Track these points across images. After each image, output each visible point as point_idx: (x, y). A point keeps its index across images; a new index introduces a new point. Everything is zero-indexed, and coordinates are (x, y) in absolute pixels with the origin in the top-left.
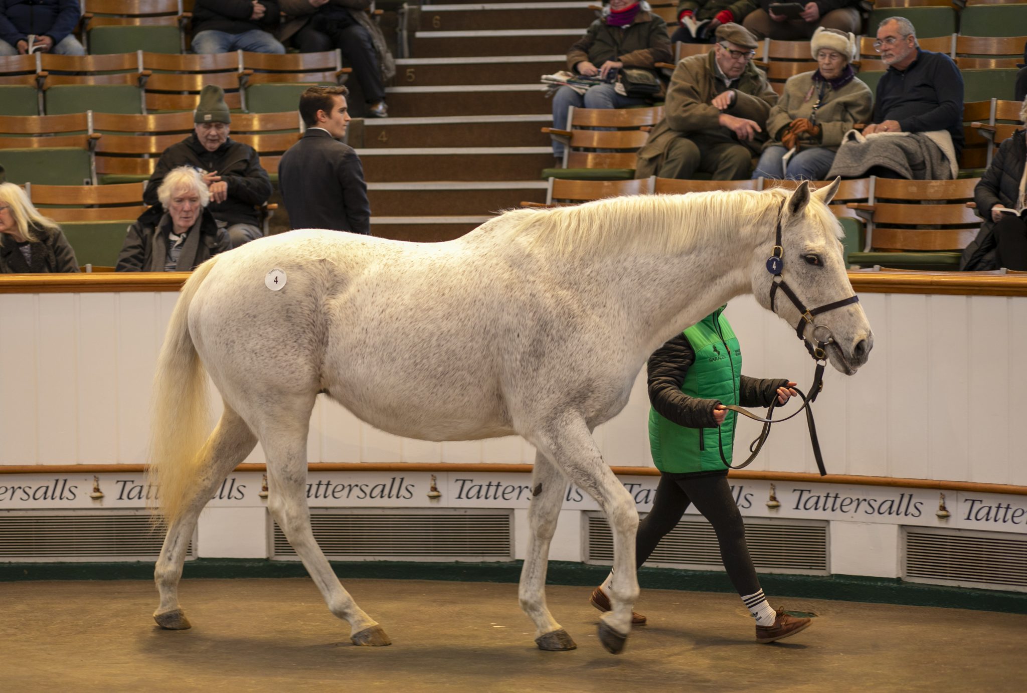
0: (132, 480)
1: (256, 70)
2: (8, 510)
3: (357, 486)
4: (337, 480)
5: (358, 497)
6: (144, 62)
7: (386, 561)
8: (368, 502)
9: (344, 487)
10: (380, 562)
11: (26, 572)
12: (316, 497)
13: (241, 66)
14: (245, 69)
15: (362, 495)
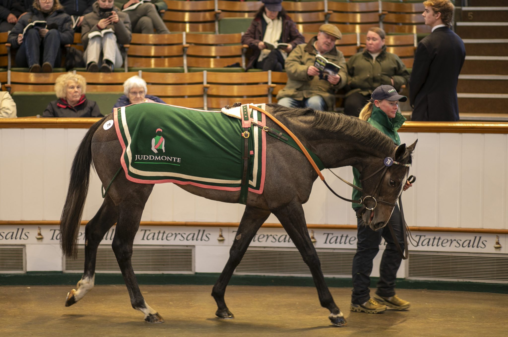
0: (332, 233)
1: (390, 12)
2: (265, 247)
3: (455, 240)
4: (444, 237)
5: (456, 246)
6: (329, 6)
7: (469, 282)
8: (461, 249)
9: (448, 241)
10: (466, 282)
11: (273, 281)
12: (433, 245)
13: (380, 9)
14: (383, 11)
15: (458, 245)
